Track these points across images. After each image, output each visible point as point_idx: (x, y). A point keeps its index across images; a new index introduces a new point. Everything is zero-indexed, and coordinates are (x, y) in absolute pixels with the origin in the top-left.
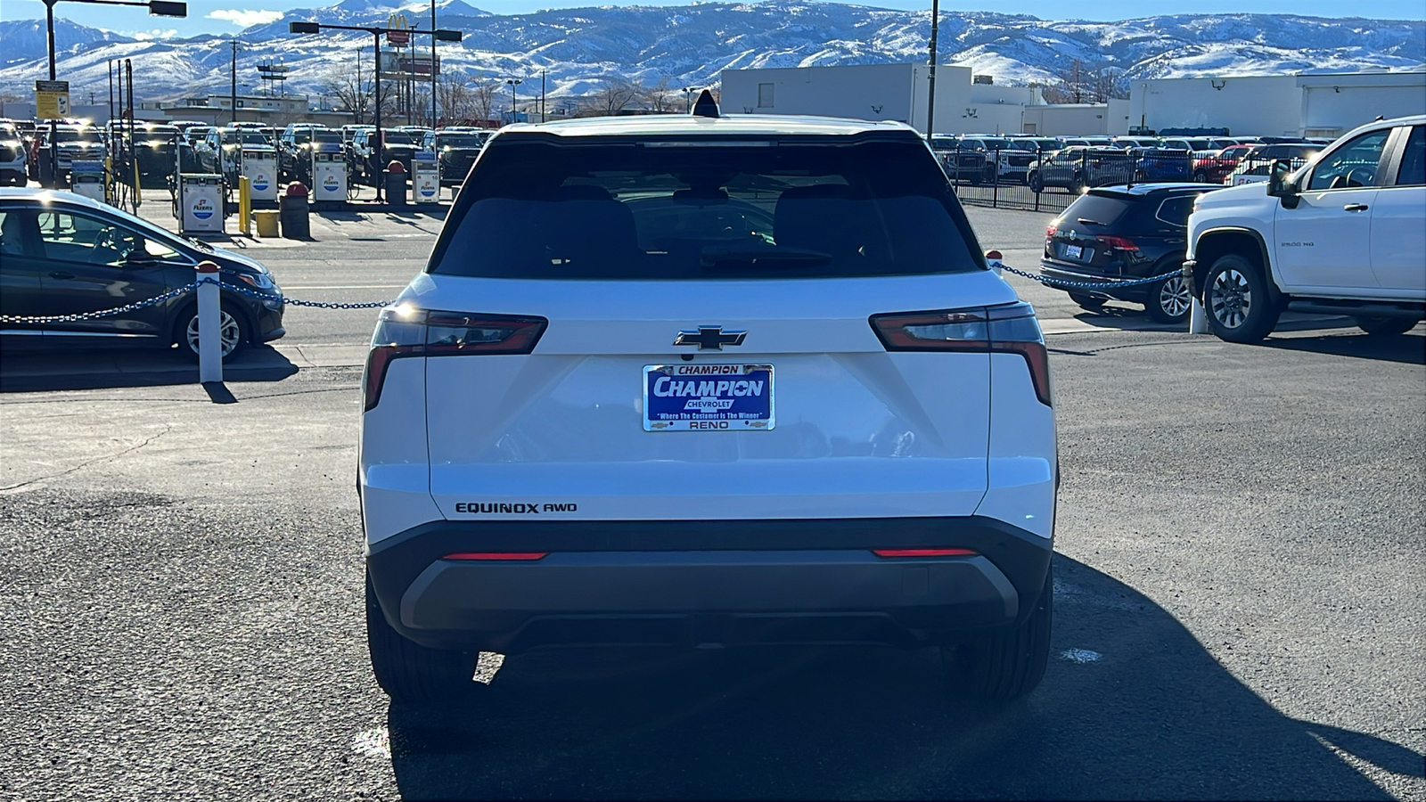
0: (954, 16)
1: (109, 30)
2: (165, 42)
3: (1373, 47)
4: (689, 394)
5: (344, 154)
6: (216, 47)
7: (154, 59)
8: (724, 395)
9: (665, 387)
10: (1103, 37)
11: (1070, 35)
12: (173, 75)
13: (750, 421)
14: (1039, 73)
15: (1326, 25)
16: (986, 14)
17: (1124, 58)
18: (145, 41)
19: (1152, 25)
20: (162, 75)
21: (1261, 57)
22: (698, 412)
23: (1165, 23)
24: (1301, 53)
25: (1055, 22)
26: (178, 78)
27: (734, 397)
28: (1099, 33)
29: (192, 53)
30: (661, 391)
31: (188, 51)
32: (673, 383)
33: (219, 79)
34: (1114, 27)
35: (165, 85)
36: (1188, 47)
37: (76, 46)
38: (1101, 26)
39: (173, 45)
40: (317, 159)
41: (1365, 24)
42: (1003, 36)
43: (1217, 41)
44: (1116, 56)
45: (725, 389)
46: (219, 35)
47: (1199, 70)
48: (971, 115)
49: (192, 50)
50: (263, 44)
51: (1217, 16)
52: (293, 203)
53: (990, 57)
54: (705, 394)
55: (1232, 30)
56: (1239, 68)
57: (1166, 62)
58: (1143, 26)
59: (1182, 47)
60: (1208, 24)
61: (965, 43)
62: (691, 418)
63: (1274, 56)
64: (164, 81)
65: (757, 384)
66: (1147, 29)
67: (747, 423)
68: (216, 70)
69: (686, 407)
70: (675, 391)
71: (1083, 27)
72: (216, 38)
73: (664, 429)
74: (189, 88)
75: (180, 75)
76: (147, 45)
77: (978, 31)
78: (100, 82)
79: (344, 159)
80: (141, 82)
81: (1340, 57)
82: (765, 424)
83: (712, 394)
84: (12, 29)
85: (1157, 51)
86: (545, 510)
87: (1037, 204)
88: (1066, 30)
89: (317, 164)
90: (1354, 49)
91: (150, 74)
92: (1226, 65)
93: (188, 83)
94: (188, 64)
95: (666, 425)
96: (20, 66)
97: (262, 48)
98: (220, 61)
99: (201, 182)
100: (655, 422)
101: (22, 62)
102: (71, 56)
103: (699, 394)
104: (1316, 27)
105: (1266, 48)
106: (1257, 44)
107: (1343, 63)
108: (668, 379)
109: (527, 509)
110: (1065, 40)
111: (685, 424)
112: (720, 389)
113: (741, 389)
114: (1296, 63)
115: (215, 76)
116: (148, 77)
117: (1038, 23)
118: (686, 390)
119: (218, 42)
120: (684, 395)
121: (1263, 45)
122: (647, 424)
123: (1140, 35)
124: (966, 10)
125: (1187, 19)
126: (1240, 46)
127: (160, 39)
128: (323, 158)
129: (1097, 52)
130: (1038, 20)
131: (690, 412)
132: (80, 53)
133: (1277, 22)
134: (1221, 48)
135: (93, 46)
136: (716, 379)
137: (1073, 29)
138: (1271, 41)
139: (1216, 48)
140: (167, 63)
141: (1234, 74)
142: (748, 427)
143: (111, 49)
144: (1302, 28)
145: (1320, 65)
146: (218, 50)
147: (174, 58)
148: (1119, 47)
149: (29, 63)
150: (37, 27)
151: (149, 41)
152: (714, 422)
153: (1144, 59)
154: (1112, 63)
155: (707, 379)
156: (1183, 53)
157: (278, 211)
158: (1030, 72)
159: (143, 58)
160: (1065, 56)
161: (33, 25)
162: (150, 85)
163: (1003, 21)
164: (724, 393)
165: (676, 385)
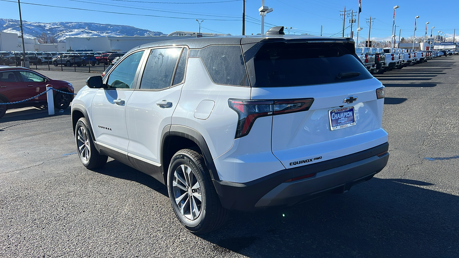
0: (1, 20)
3: (113, 31)
4: (338, 117)
10: (46, 27)
11: (36, 26)
14: (29, 36)
15: (102, 26)
16: (11, 19)
17: (53, 32)
19: (59, 24)
21: (88, 33)
23: (62, 24)
24: (97, 32)
25: (32, 22)
27: (347, 117)
28: (45, 26)
30: (333, 118)
34: (49, 24)
36: (69, 30)
38: (45, 24)
41: (111, 26)
42: (17, 26)
43: (76, 29)
44: (50, 32)
47: (73, 36)
48: (19, 46)
51: (75, 23)
53: (14, 31)
55: (79, 26)
56: (83, 35)
57: (64, 34)
58: (56, 24)
59: (67, 30)
60: (73, 24)
61: (6, 27)
63: (91, 33)
65: (351, 112)
66: (57, 25)
67: (351, 124)
71: (40, 24)
77: (9, 24)
81: (106, 33)
82: (354, 124)
85: (61, 31)
86: (314, 160)
87: (62, 69)
88: (35, 25)
90: (109, 31)
92: (79, 35)
100: (333, 128)
103: (341, 117)
104: (99, 26)
105: (89, 31)
106: (86, 30)
107: (107, 35)
108: (334, 114)
109: (310, 160)
110: (35, 27)
111: (339, 127)
113: (348, 114)
114: (96, 34)
117: (27, 23)
121: (88, 30)
123: (56, 27)
124: (5, 18)
125: (68, 23)
126: (82, 30)
129: (45, 31)
130: (27, 22)
131: (339, 123)
133: (90, 24)
134: (77, 31)
136: (343, 112)
137: (37, 24)
138: (89, 29)
139: (76, 30)
141: (81, 37)
144: (96, 26)
145: (102, 35)
148: (51, 29)
152: (344, 125)
153: (58, 33)
154: (49, 34)
156: (68, 31)
158: (27, 35)
160: (36, 31)
163: (16, 21)
164: (345, 116)
165: (336, 115)
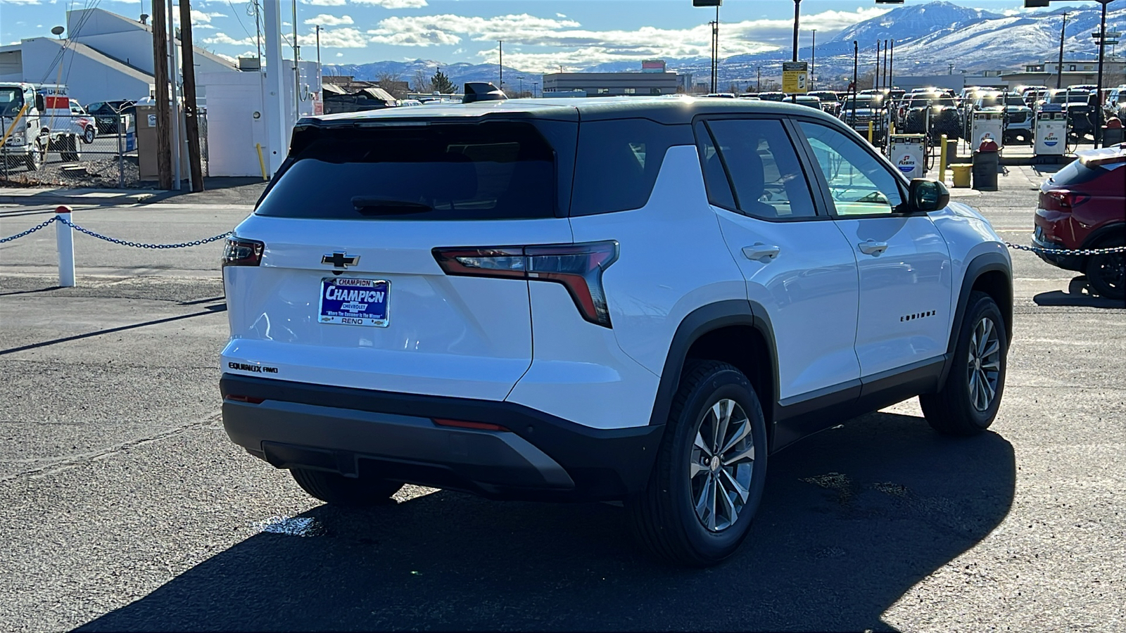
1: (982, 9)
2: (1031, 17)
4: (344, 298)
5: (1066, 113)
6: (1075, 17)
7: (1018, 32)
8: (362, 301)
9: (332, 293)
12: (1035, 44)
13: (375, 320)
18: (1012, 16)
20: (1024, 45)
22: (348, 311)
26: (1038, 47)
27: (368, 303)
29: (1053, 24)
30: (330, 296)
31: (1049, 22)
32: (336, 290)
33: (1075, 46)
35: (1025, 53)
37: (954, 25)
39: (1037, 19)
40: (1039, 118)
45: (363, 296)
46: (1078, 7)
49: (1053, 21)
50: (1118, 12)
52: (985, 158)
54: (353, 299)
62: (344, 316)
64: (1025, 51)
65: (381, 294)
67: (373, 321)
68: (1073, 38)
69: (342, 308)
70: (337, 296)
72: (1075, 9)
73: (328, 322)
74: (1047, 55)
75: (1040, 45)
76: (1014, 20)
78: (971, 54)
79: (1065, 118)
80: (1006, 52)
82: (382, 323)
83: (356, 300)
84: (904, 13)
86: (264, 371)
89: (1039, 123)
91: (1014, 45)
93: (1047, 51)
94: (1048, 34)
95: (329, 319)
96: (907, 44)
97: (1116, 16)
98: (1076, 29)
99: (907, 141)
100: (324, 317)
101: (909, 41)
102: (949, 33)
103: (349, 299)
108: (334, 287)
109: (257, 369)
111: (338, 320)
112: (361, 296)
113: (372, 297)
115: (1072, 44)
116: (1012, 48)
118: (343, 296)
119: (1076, 13)
120: (342, 299)
122: (320, 317)
127: (1025, 14)
128: (1044, 117)
131: (343, 311)
132: (957, 29)
135: (967, 24)
136: (359, 289)
140: (1030, 34)
142: (373, 324)
143: (983, 25)
146: (1077, 20)
147: (1037, 30)
149: (915, 41)
150: (924, 10)
151: (1015, 16)
152: (355, 319)
155: (354, 289)
157: (972, 165)
159: (1010, 31)
161: (920, 9)
162: (1014, 54)
164: (363, 299)
165: (338, 292)
